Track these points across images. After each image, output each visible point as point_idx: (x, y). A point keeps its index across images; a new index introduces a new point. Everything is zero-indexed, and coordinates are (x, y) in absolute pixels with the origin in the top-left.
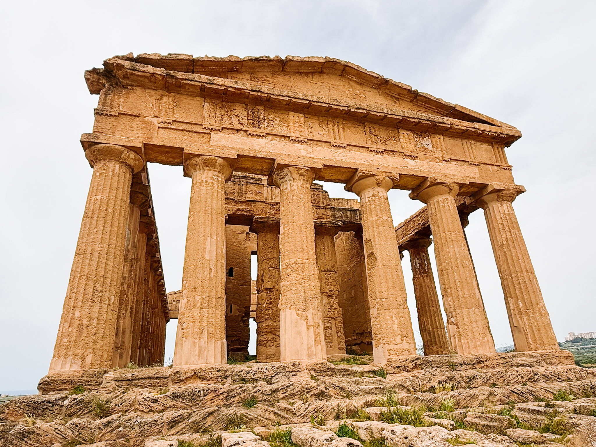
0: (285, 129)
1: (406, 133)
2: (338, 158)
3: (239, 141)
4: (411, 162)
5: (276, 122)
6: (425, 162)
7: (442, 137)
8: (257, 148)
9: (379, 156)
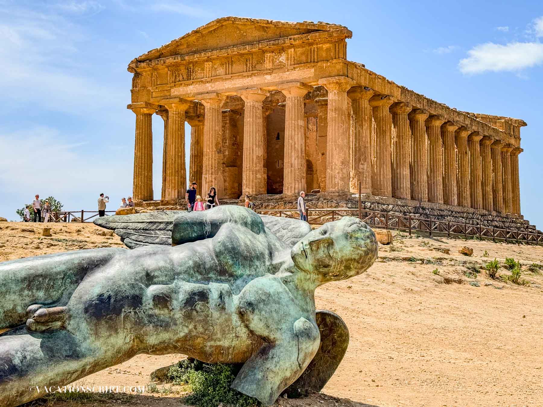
0: (203, 74)
1: (269, 55)
2: (227, 87)
3: (182, 90)
4: (268, 77)
5: (199, 72)
6: (276, 75)
7: (293, 50)
8: (189, 92)
9: (250, 78)
